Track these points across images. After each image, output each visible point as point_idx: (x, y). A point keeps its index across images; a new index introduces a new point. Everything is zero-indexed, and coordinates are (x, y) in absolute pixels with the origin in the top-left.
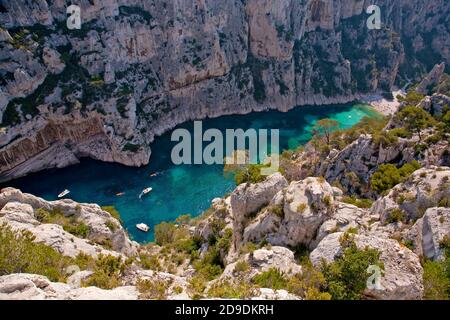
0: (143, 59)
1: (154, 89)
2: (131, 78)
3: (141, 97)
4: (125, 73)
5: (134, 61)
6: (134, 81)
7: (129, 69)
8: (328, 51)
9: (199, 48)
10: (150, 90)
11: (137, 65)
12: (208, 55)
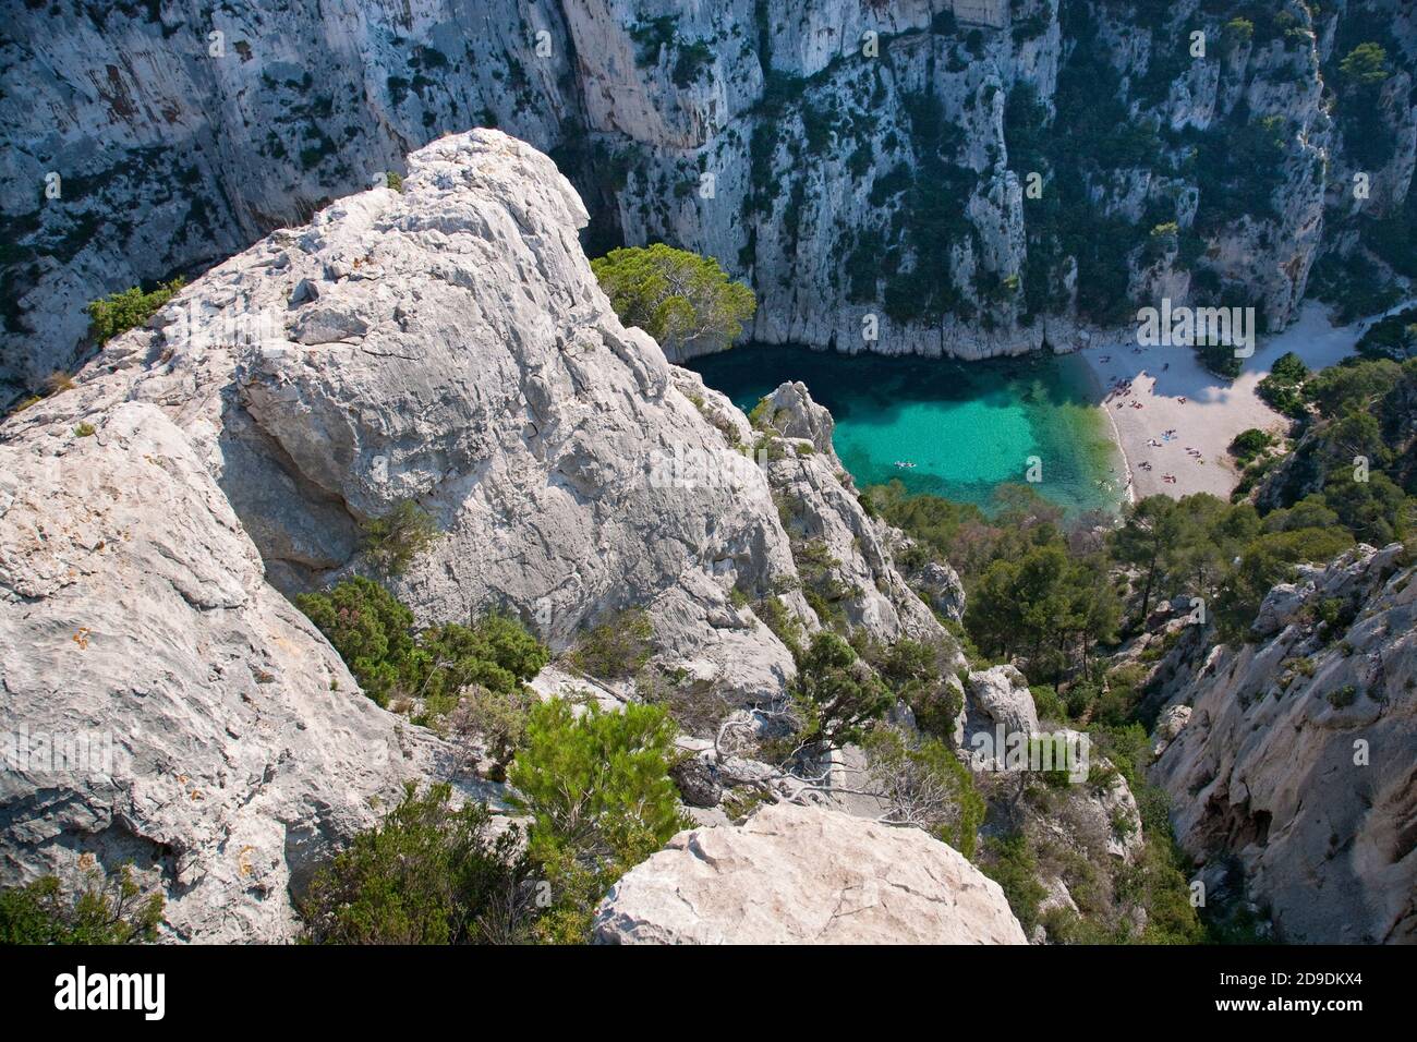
0: (177, 134)
1: (209, 235)
2: (125, 197)
3: (168, 259)
4: (105, 179)
5: (147, 138)
6: (133, 204)
7: (123, 168)
8: (964, 123)
9: (325, 106)
10: (194, 238)
11: (154, 154)
12: (352, 132)
